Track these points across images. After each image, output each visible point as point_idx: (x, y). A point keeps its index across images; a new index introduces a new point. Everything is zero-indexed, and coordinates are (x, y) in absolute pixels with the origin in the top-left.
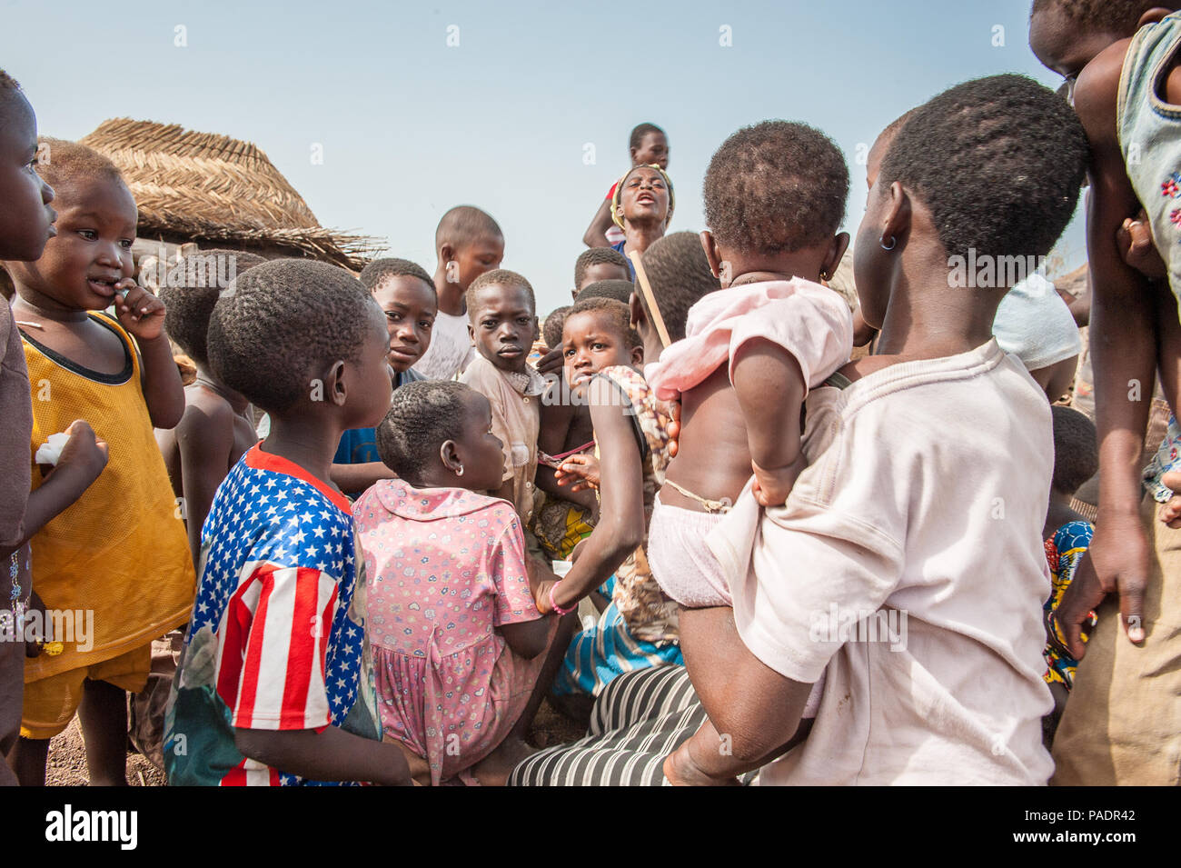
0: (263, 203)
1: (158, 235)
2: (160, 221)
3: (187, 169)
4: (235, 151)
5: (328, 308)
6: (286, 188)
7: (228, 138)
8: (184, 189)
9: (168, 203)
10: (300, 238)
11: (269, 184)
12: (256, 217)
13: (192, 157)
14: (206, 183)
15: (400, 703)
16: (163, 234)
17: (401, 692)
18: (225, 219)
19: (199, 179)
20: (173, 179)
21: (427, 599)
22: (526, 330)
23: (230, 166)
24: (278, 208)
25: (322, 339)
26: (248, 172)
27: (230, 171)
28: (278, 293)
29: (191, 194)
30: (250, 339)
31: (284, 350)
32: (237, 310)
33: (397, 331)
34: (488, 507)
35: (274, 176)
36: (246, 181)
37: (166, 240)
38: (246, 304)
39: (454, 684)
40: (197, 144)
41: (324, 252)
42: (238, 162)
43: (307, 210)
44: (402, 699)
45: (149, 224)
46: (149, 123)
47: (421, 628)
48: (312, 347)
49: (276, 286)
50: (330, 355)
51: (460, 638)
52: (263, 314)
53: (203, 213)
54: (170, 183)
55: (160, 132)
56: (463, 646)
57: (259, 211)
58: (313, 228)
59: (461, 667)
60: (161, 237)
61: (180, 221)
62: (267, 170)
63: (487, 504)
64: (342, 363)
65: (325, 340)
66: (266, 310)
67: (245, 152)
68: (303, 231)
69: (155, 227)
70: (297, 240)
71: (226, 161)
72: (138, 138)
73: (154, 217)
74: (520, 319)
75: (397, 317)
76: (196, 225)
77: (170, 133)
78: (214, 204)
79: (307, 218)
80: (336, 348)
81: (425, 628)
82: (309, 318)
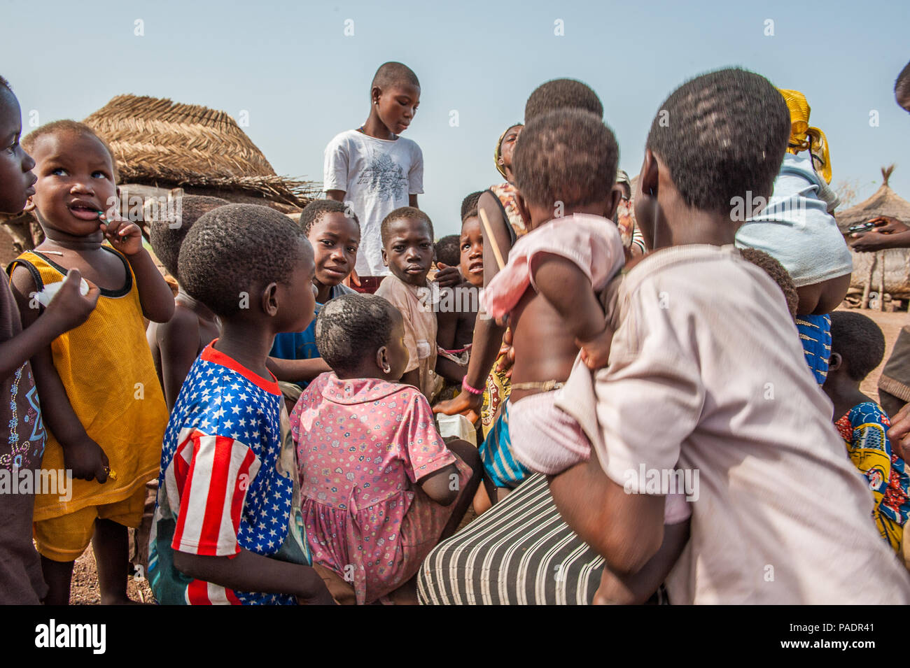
0: (232, 157)
1: (154, 183)
2: (155, 173)
3: (176, 133)
4: (211, 118)
5: (267, 243)
6: (249, 145)
7: (206, 108)
8: (173, 147)
9: (161, 158)
10: (260, 183)
11: (237, 143)
12: (228, 168)
13: (179, 123)
14: (190, 142)
15: (330, 544)
16: (158, 182)
17: (331, 535)
18: (204, 169)
19: (184, 140)
20: (165, 140)
21: (348, 465)
22: (427, 253)
23: (206, 129)
24: (244, 161)
25: (262, 266)
26: (221, 133)
27: (208, 134)
28: (230, 229)
29: (178, 152)
30: (208, 263)
31: (232, 273)
32: (200, 241)
33: (330, 255)
34: (396, 392)
35: (241, 136)
36: (220, 141)
37: (160, 186)
38: (206, 237)
39: (370, 531)
40: (183, 113)
41: (279, 194)
42: (214, 126)
43: (266, 162)
44: (332, 542)
45: (147, 174)
46: (147, 98)
47: (344, 487)
48: (253, 271)
49: (230, 224)
50: (266, 278)
51: (373, 495)
52: (218, 245)
53: (189, 165)
54: (163, 143)
55: (155, 105)
56: (377, 501)
57: (229, 163)
58: (270, 176)
59: (375, 517)
60: (156, 184)
61: (171, 172)
62: (235, 131)
63: (395, 390)
64: (275, 284)
65: (264, 266)
66: (220, 242)
67: (219, 118)
68: (263, 178)
69: (152, 176)
70: (258, 185)
71: (205, 126)
72: (139, 110)
73: (151, 169)
74: (422, 245)
75: (330, 244)
76: (182, 174)
77: (162, 105)
78: (196, 158)
79: (265, 168)
80: (272, 273)
81: (347, 487)
82: (252, 250)
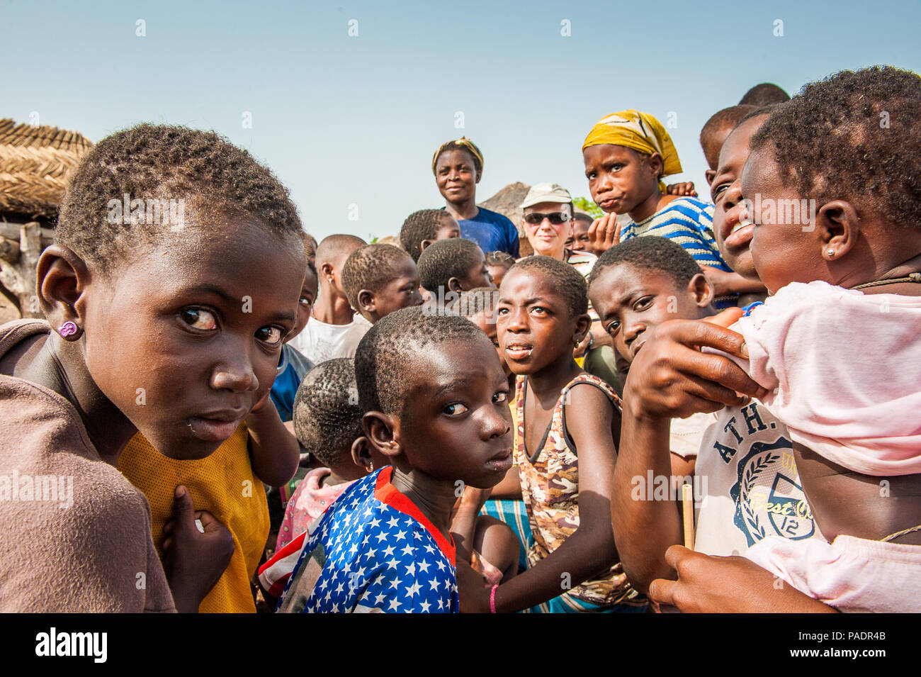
1: (1, 217)
2: (2, 206)
3: (23, 158)
4: (64, 139)
7: (57, 128)
8: (22, 175)
9: (8, 188)
13: (26, 147)
14: (41, 168)
16: (5, 215)
19: (34, 166)
20: (11, 167)
23: (61, 153)
26: (78, 157)
27: (62, 158)
29: (28, 180)
37: (8, 220)
40: (30, 135)
42: (68, 149)
53: (42, 195)
54: (8, 170)
60: (4, 219)
61: (21, 204)
67: (74, 139)
71: (58, 149)
76: (36, 206)
77: (3, 126)
78: (50, 186)
